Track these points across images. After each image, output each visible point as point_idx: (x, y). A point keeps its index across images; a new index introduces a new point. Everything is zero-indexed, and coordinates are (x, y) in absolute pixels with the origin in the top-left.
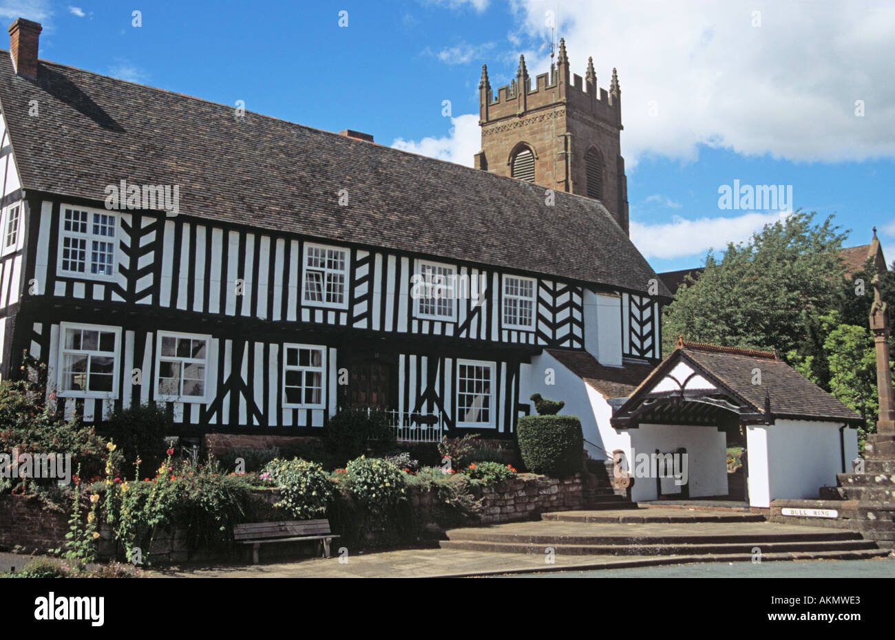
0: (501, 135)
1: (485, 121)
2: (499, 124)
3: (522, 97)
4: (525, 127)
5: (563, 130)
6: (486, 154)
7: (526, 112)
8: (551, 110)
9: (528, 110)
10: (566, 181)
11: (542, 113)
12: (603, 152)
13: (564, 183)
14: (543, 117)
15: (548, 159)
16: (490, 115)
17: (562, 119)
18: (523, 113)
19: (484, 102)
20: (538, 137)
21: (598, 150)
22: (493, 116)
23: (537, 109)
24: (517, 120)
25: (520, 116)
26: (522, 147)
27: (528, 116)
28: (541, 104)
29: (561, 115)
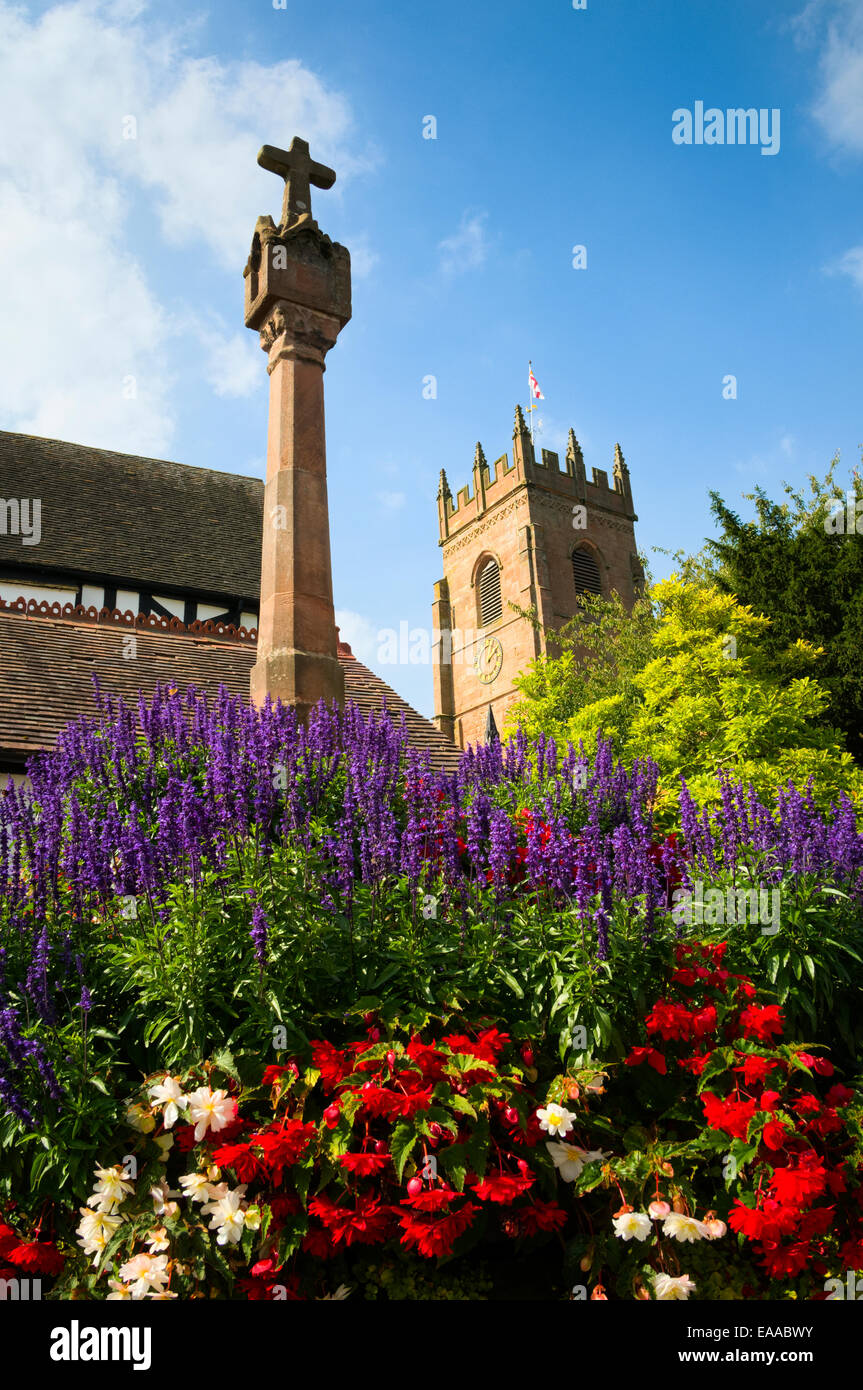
0: (463, 551)
1: (445, 538)
2: (460, 537)
3: (480, 494)
4: (486, 533)
5: (527, 521)
6: (448, 581)
7: (486, 511)
8: (512, 500)
9: (487, 507)
10: (532, 588)
11: (501, 508)
12: (604, 551)
13: (528, 590)
14: (503, 512)
15: (513, 566)
16: (450, 529)
17: (525, 509)
18: (483, 514)
19: (443, 515)
20: (501, 539)
21: (595, 547)
22: (453, 530)
23: (497, 504)
24: (476, 525)
25: (480, 519)
26: (484, 559)
27: (490, 516)
28: (501, 497)
29: (524, 503)
